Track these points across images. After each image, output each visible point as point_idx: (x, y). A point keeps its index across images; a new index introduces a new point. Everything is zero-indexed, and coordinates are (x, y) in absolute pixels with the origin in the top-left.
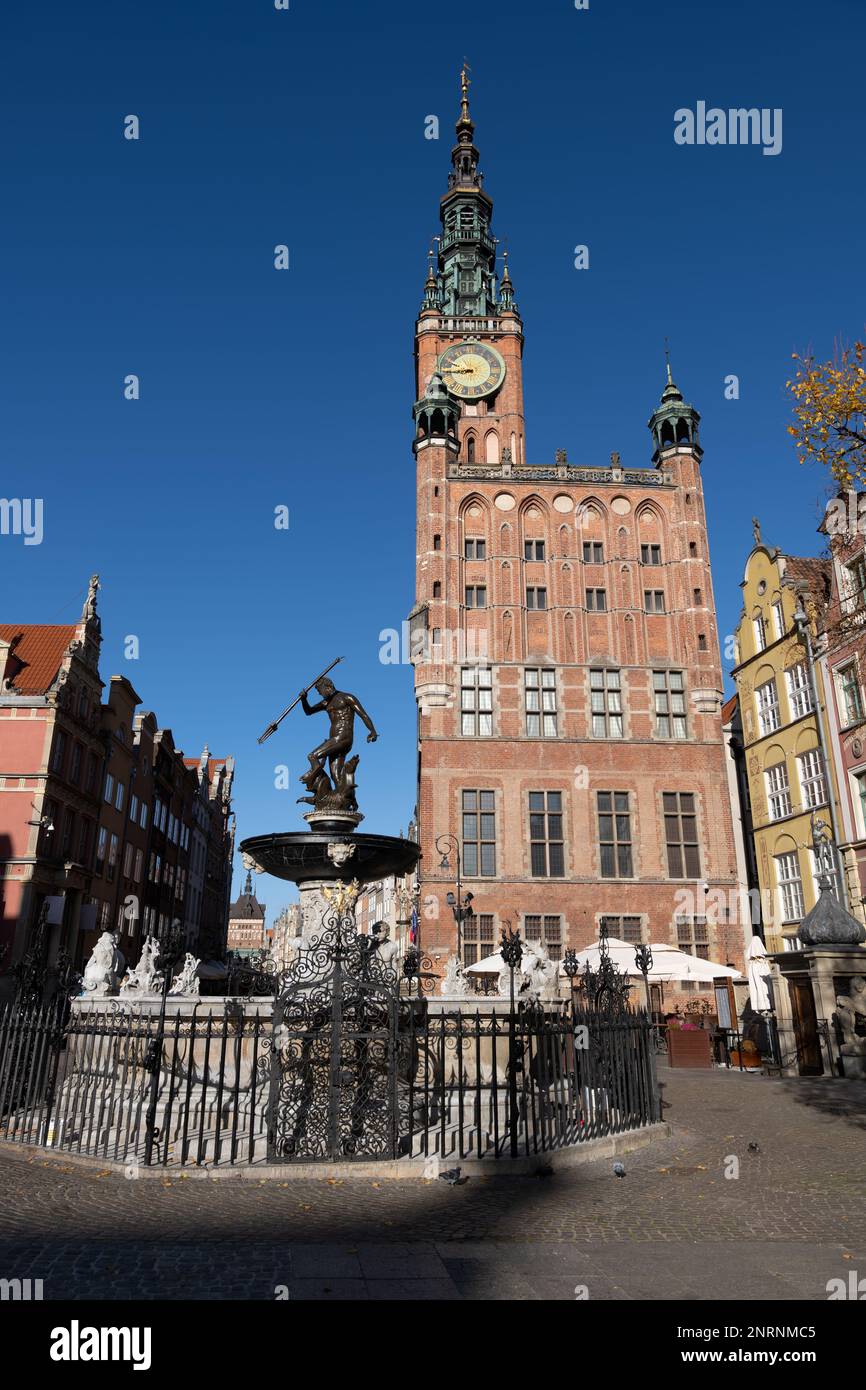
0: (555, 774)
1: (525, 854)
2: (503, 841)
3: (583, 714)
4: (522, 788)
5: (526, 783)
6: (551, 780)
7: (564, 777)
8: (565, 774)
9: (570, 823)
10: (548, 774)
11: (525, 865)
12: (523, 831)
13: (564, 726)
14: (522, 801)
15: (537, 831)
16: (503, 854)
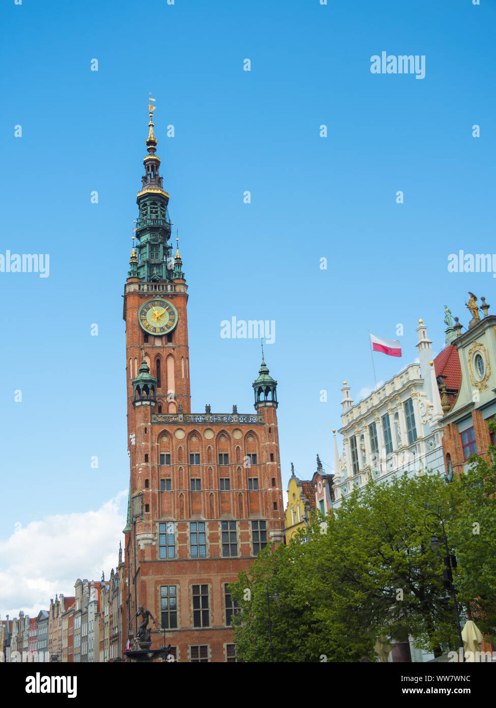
0: (205, 576)
1: (191, 617)
2: (180, 611)
3: (218, 545)
4: (189, 584)
5: (191, 581)
6: (202, 579)
7: (209, 578)
8: (209, 576)
9: (212, 600)
10: (201, 576)
11: (191, 622)
12: (190, 605)
13: (209, 552)
14: (189, 590)
15: (196, 605)
16: (180, 617)
